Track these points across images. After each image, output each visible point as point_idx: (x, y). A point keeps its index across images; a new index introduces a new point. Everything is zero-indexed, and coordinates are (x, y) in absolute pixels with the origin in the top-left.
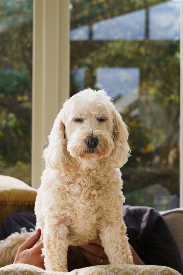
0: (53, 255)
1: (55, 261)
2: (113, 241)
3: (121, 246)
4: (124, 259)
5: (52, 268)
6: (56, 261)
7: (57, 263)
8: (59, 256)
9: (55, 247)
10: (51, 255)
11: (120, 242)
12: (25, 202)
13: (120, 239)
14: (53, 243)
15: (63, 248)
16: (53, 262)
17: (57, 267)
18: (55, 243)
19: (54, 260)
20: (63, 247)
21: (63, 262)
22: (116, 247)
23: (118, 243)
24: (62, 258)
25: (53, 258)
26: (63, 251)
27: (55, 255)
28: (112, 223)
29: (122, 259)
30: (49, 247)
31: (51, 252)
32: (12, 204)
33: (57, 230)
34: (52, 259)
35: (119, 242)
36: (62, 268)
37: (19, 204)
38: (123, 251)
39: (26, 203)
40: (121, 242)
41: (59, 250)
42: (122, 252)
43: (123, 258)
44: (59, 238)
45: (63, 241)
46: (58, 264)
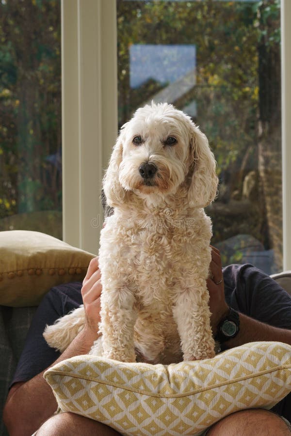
0: (114, 331)
1: (117, 339)
2: (186, 314)
3: (196, 322)
4: (197, 341)
5: (114, 347)
6: (119, 338)
7: (120, 340)
8: (122, 331)
9: (117, 319)
10: (111, 331)
11: (196, 315)
12: (69, 268)
13: (195, 312)
14: (113, 314)
15: (128, 321)
16: (115, 339)
17: (120, 346)
18: (116, 314)
19: (116, 336)
20: (128, 319)
21: (128, 339)
22: (189, 322)
23: (192, 318)
24: (127, 335)
25: (115, 334)
26: (128, 325)
27: (117, 331)
28: (188, 288)
29: (194, 340)
30: (108, 320)
31: (112, 326)
32: (51, 272)
33: (118, 296)
34: (113, 336)
35: (194, 316)
36: (128, 348)
37: (61, 272)
38: (197, 328)
39: (71, 271)
40: (196, 317)
41: (123, 324)
42: (195, 330)
43: (195, 338)
44: (122, 307)
45: (127, 311)
46: (122, 342)
